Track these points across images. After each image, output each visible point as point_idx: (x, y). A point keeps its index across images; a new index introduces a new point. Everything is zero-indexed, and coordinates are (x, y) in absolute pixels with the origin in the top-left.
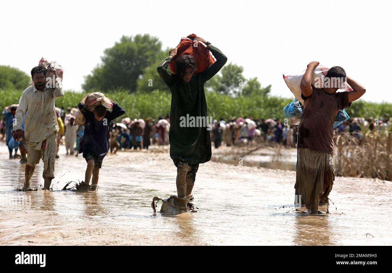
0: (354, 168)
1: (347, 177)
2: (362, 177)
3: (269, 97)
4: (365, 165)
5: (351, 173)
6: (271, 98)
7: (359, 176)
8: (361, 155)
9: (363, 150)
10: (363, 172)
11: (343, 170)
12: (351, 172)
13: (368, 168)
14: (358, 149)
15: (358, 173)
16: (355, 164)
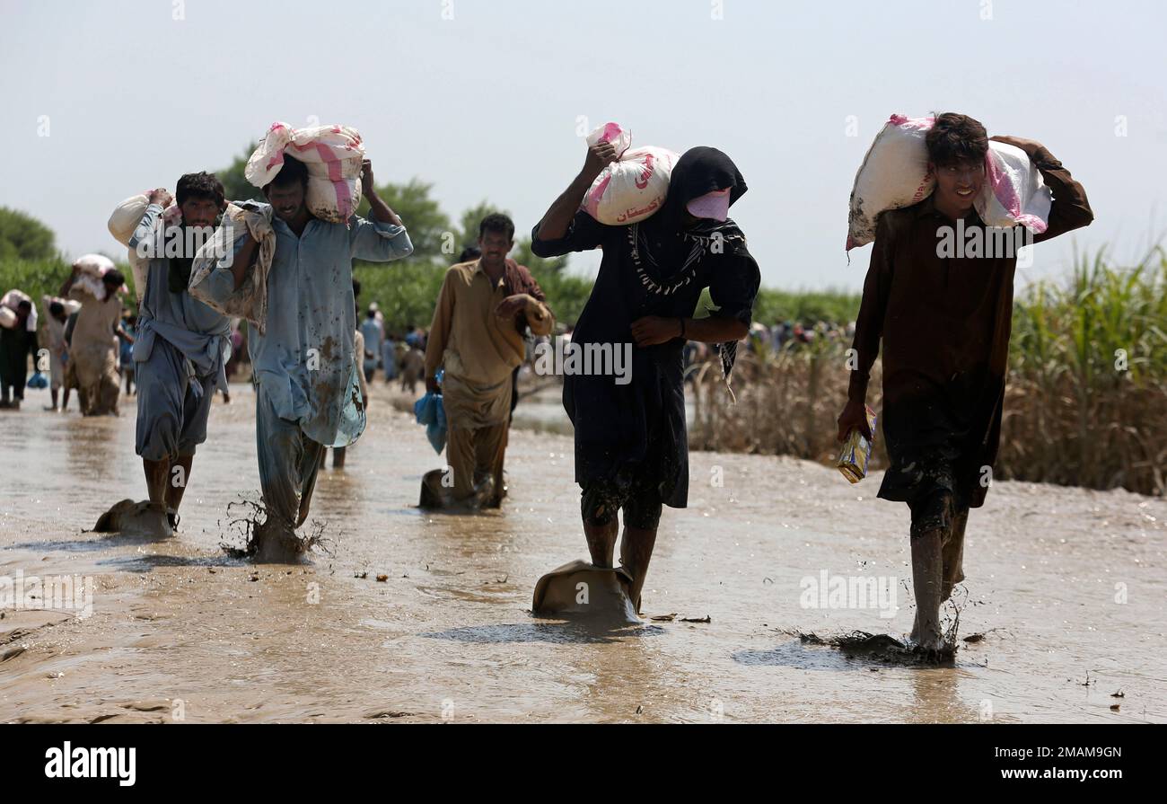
0: (742, 432)
1: (725, 452)
2: (756, 452)
3: (564, 279)
4: (762, 425)
5: (732, 441)
6: (568, 282)
7: (751, 449)
8: (752, 403)
9: (761, 393)
10: (758, 441)
11: (717, 437)
12: (735, 441)
13: (768, 431)
14: (750, 391)
15: (748, 442)
16: (741, 423)
